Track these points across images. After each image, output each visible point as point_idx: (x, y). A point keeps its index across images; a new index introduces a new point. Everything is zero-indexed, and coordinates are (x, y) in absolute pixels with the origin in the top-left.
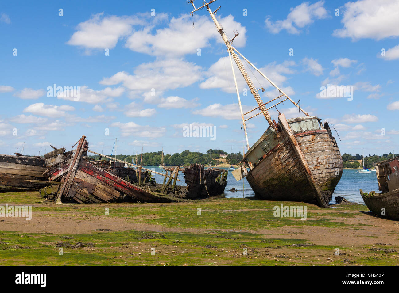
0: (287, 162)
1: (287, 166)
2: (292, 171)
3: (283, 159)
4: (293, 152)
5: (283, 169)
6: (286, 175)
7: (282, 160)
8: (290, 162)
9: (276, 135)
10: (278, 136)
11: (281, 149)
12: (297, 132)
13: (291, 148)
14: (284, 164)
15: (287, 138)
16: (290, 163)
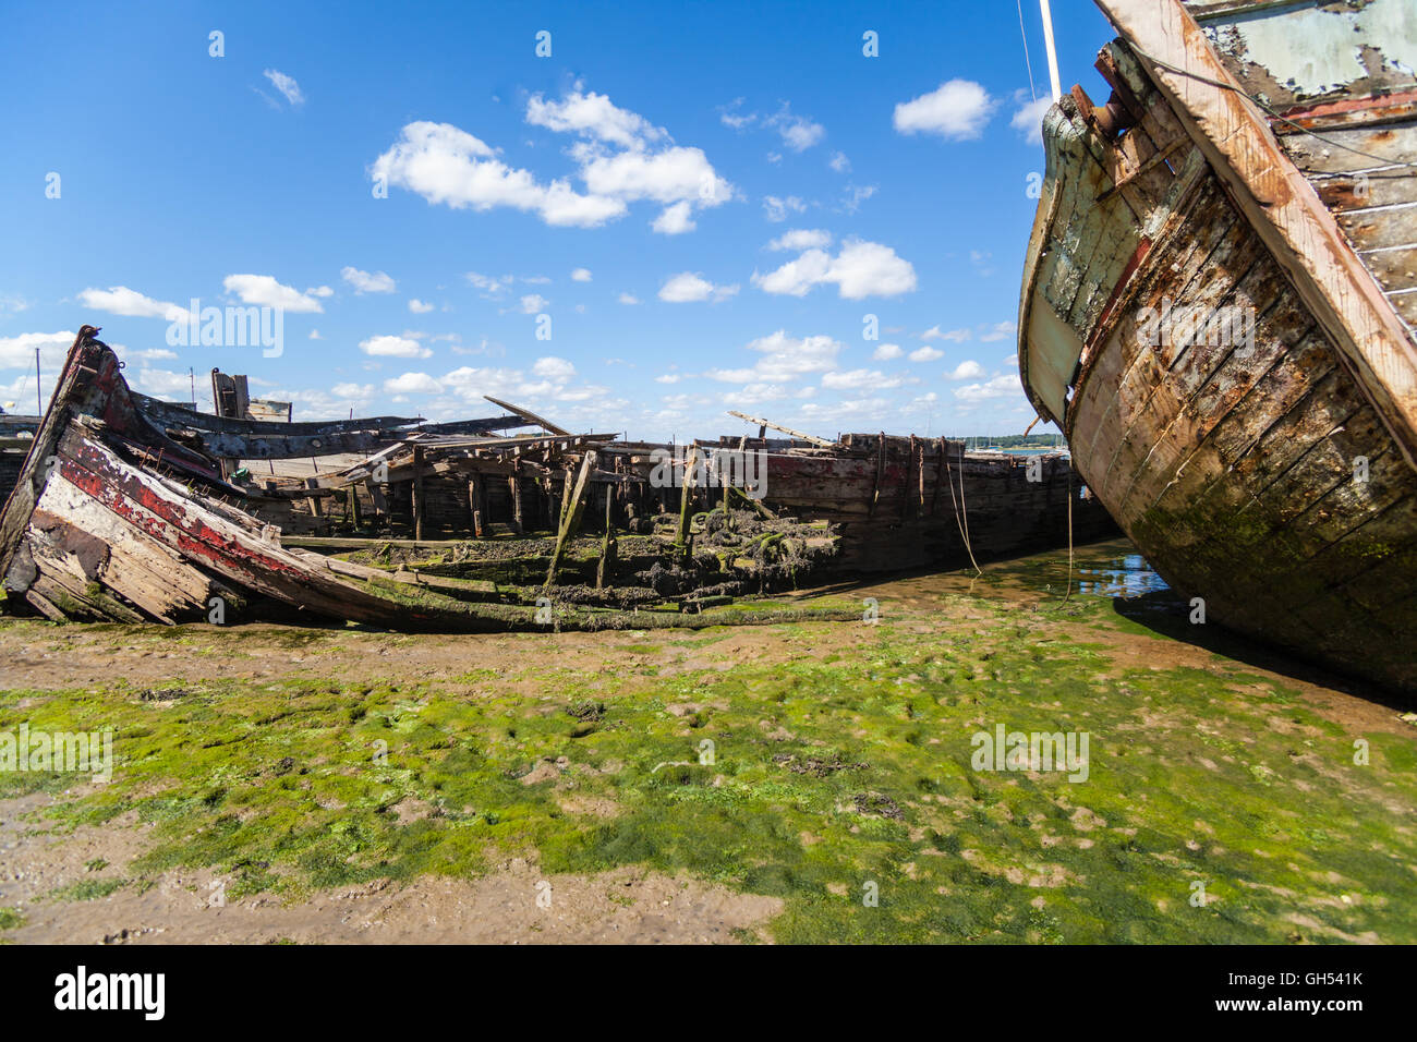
0: (1225, 384)
1: (1231, 414)
2: (1277, 460)
3: (1190, 362)
4: (1265, 284)
5: (1206, 441)
6: (1236, 492)
7: (1188, 369)
8: (1253, 382)
9: (1106, 165)
10: (1128, 160)
11: (1167, 281)
12: (1311, 89)
13: (1238, 246)
14: (1207, 404)
15: (1195, 163)
16: (1252, 392)
